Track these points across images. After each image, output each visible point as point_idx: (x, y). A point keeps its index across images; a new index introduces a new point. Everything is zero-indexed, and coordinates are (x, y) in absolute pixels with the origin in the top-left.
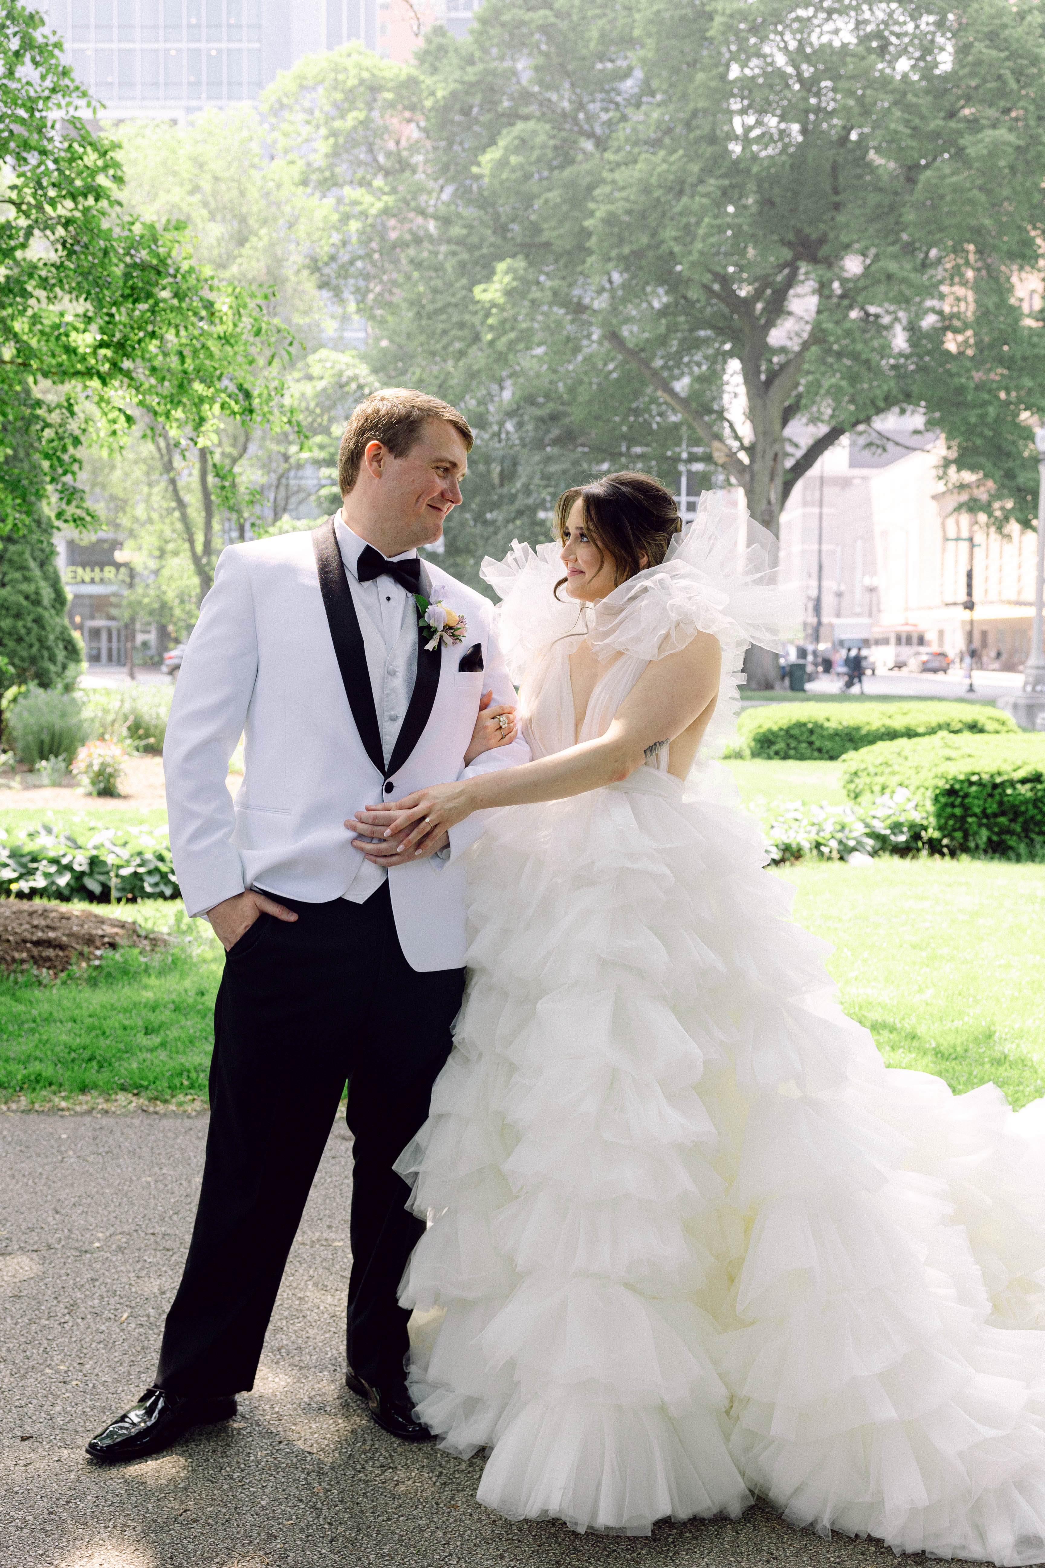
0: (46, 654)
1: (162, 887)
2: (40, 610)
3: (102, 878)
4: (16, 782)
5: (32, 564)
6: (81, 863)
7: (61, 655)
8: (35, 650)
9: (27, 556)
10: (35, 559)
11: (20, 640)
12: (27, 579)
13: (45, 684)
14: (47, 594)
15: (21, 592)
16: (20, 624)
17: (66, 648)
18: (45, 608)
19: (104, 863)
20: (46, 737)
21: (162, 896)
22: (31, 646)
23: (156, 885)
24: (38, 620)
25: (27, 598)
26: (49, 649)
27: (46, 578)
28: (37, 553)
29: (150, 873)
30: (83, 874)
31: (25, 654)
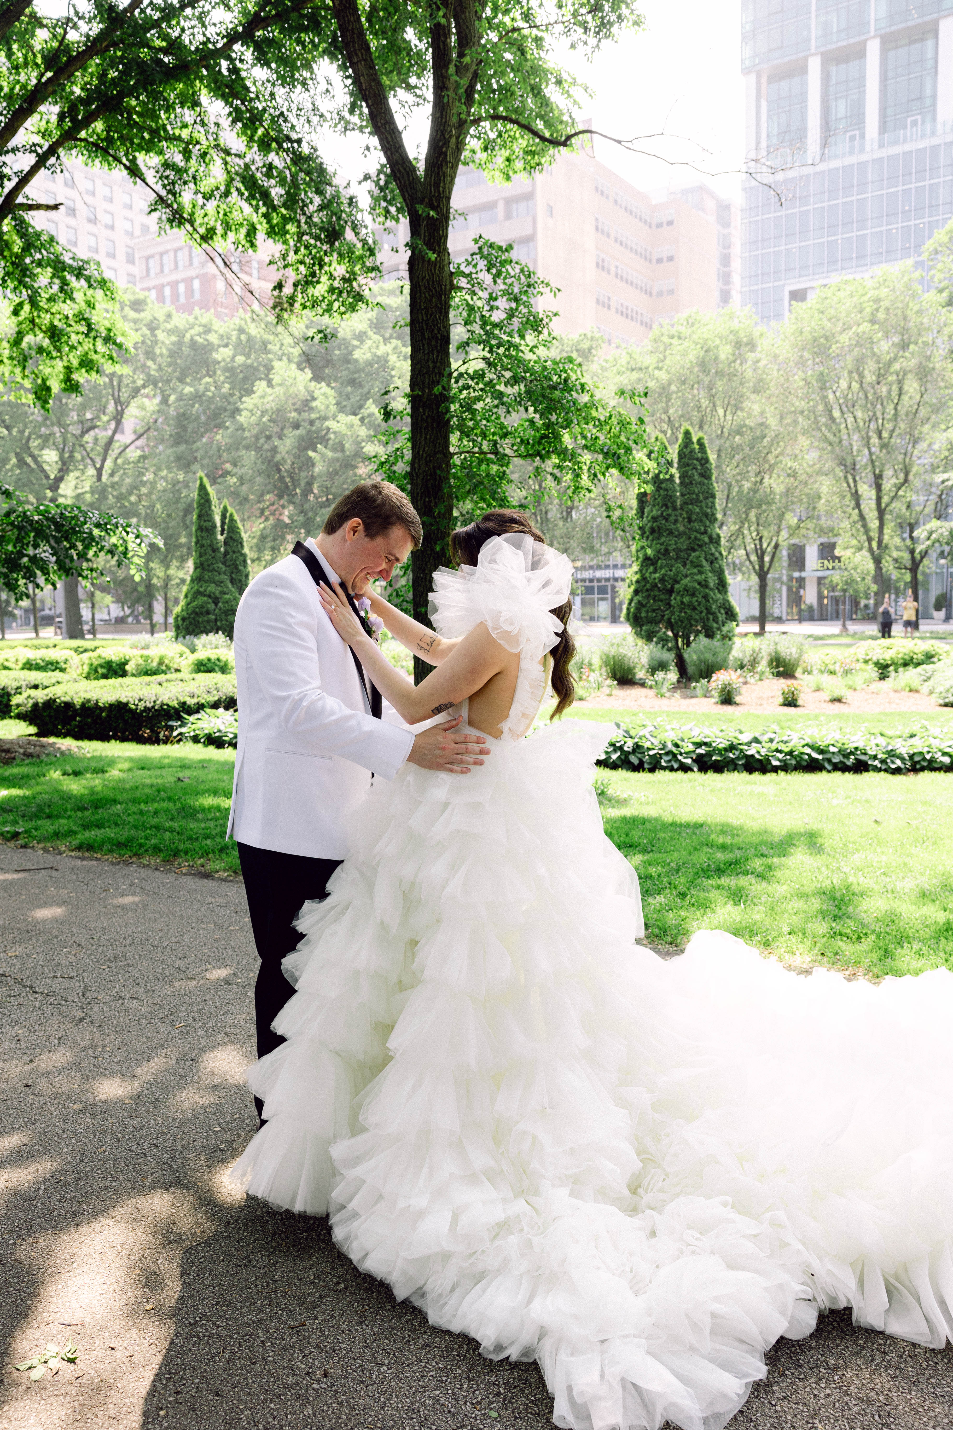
0: (711, 617)
1: (673, 763)
2: (707, 590)
3: (639, 756)
4: (677, 695)
5: (704, 563)
6: (629, 746)
7: (721, 617)
8: (703, 614)
9: (702, 559)
10: (706, 560)
11: (694, 609)
12: (700, 573)
13: (710, 635)
14: (713, 581)
15: (696, 580)
16: (695, 599)
17: (726, 613)
18: (711, 589)
19: (643, 747)
20: (703, 667)
21: (672, 769)
22: (701, 612)
23: (670, 761)
24: (706, 597)
25: (699, 584)
26: (713, 614)
27: (713, 571)
28: (709, 556)
29: (667, 754)
30: (629, 753)
31: (697, 617)
